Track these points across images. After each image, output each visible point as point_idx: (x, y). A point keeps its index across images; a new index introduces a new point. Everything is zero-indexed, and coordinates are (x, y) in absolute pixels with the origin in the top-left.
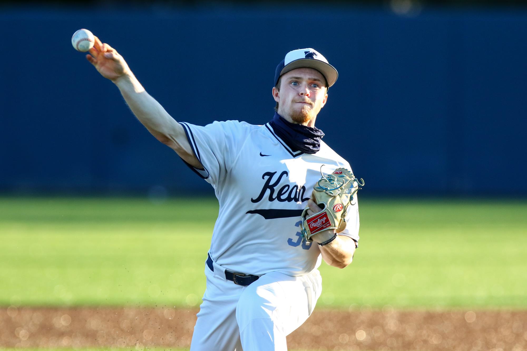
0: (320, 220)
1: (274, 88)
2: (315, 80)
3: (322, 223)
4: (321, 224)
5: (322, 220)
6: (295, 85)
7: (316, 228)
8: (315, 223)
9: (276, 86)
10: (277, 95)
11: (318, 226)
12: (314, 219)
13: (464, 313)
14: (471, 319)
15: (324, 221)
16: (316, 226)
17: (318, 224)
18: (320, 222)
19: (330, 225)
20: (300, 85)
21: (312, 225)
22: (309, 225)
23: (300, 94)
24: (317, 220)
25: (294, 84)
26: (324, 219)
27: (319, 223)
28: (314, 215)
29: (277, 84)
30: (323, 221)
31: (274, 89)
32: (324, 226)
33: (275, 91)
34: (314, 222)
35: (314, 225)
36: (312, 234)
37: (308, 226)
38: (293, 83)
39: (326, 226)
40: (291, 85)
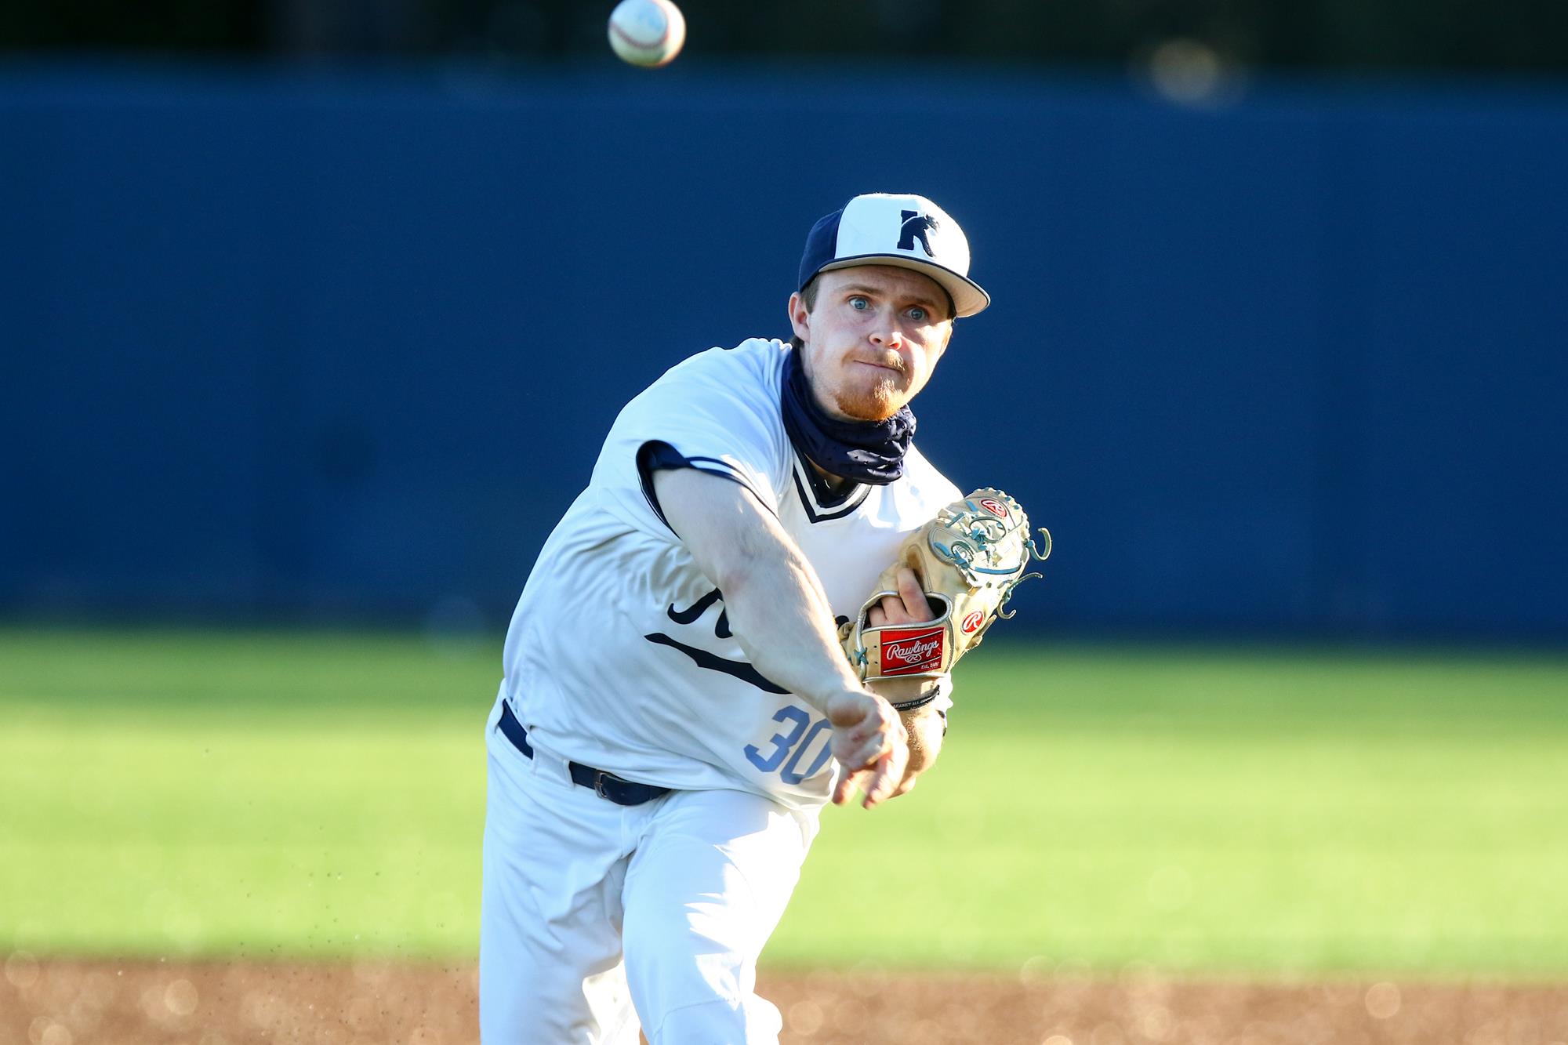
0: (921, 645)
1: (794, 295)
2: (922, 301)
3: (924, 655)
4: (918, 658)
5: (925, 647)
6: (859, 307)
7: (902, 663)
8: (903, 650)
9: (802, 291)
10: (801, 318)
11: (908, 661)
12: (906, 639)
13: (1364, 989)
14: (1385, 1009)
15: (930, 652)
16: (905, 657)
17: (909, 655)
18: (918, 651)
19: (939, 666)
20: (876, 310)
21: (894, 651)
22: (884, 649)
23: (872, 338)
24: (911, 644)
25: (856, 305)
26: (932, 646)
27: (913, 653)
28: (909, 626)
29: (808, 288)
30: (928, 651)
31: (794, 299)
32: (925, 664)
33: (797, 303)
34: (904, 645)
35: (899, 653)
36: (883, 674)
37: (882, 648)
38: (853, 302)
39: (929, 665)
40: (848, 306)
